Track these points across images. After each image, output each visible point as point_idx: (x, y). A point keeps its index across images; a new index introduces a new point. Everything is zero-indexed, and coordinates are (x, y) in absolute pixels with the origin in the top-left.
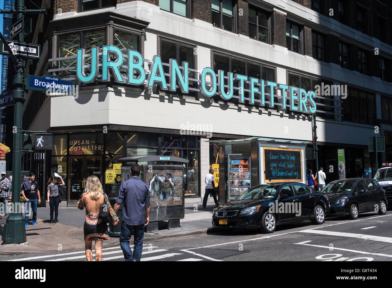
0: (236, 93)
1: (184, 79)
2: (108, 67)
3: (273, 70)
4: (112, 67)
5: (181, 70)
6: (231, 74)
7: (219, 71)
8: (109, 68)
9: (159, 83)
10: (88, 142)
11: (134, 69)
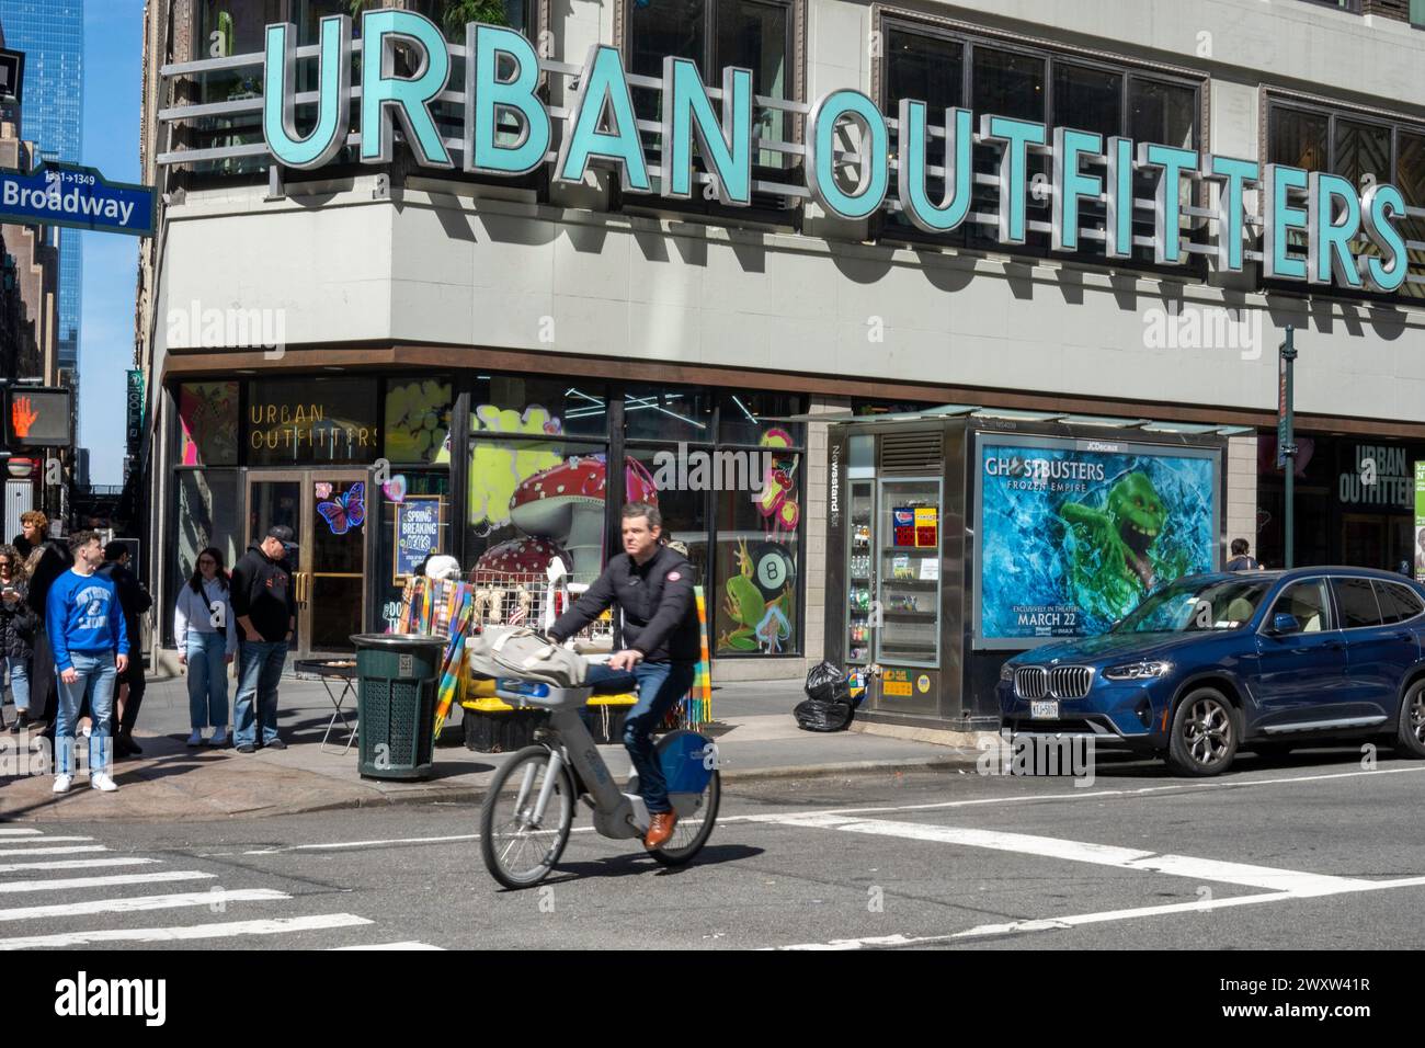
0: (985, 199)
1: (729, 143)
2: (381, 101)
3: (1191, 91)
4: (402, 102)
5: (717, 105)
6: (965, 118)
7: (903, 103)
8: (385, 106)
9: (615, 163)
10: (318, 411)
11: (501, 109)
